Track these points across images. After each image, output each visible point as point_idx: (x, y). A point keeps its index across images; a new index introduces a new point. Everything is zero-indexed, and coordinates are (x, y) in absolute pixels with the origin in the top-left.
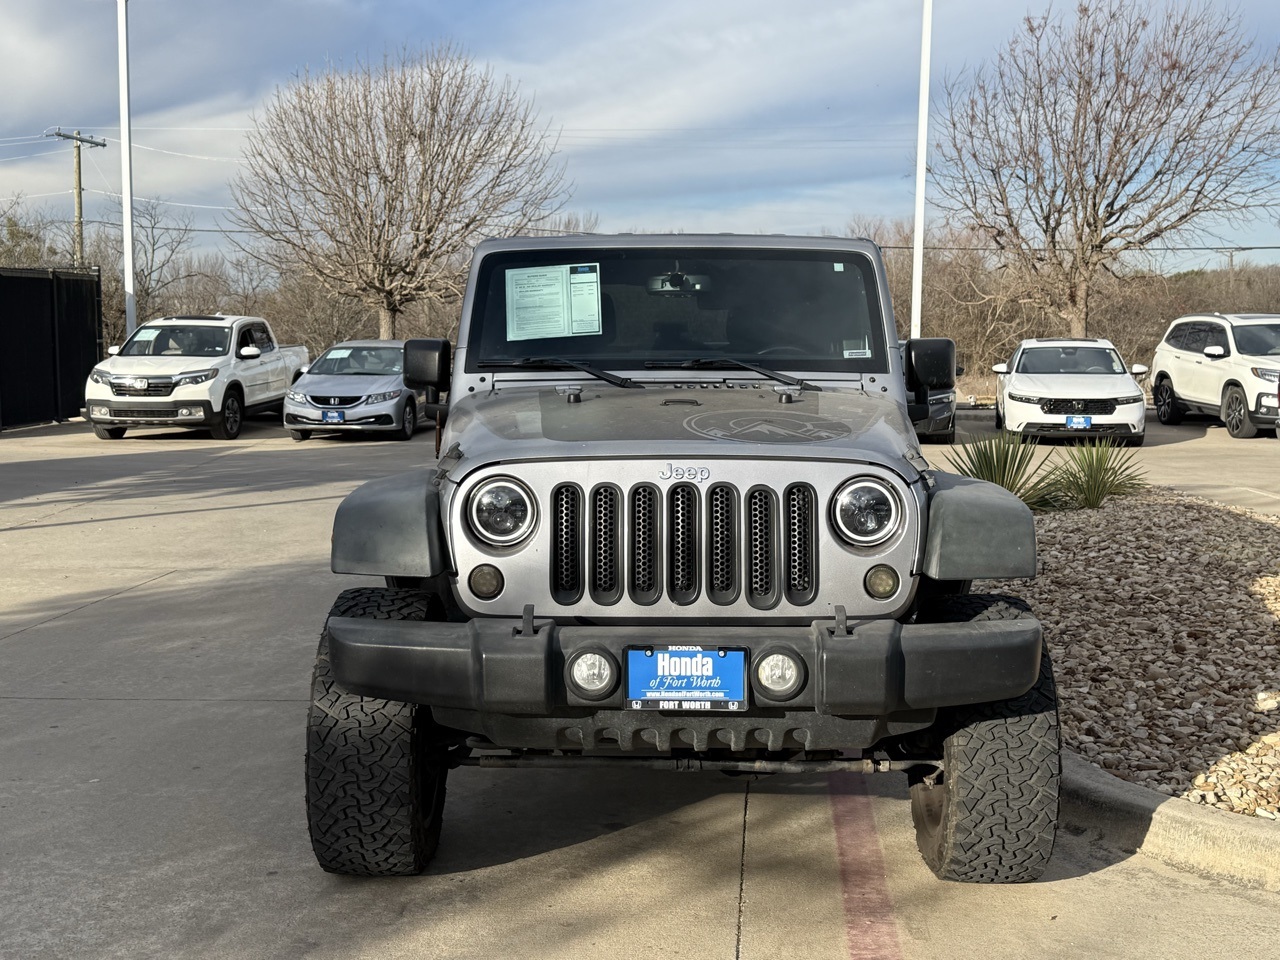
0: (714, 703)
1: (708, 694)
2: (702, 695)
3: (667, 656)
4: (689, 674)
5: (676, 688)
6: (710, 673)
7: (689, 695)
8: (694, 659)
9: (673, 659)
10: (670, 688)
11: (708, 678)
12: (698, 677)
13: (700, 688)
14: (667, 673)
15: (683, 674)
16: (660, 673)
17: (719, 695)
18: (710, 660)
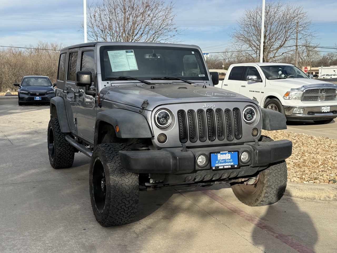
0: (231, 166)
1: (229, 164)
2: (228, 164)
3: (220, 154)
4: (225, 159)
5: (222, 163)
6: (230, 158)
7: (225, 164)
8: (226, 155)
9: (221, 155)
10: (221, 163)
11: (230, 159)
12: (227, 159)
13: (228, 162)
14: (220, 159)
15: (224, 159)
16: (218, 159)
17: (232, 164)
18: (230, 155)
